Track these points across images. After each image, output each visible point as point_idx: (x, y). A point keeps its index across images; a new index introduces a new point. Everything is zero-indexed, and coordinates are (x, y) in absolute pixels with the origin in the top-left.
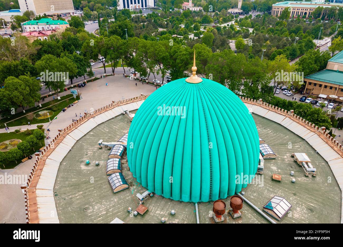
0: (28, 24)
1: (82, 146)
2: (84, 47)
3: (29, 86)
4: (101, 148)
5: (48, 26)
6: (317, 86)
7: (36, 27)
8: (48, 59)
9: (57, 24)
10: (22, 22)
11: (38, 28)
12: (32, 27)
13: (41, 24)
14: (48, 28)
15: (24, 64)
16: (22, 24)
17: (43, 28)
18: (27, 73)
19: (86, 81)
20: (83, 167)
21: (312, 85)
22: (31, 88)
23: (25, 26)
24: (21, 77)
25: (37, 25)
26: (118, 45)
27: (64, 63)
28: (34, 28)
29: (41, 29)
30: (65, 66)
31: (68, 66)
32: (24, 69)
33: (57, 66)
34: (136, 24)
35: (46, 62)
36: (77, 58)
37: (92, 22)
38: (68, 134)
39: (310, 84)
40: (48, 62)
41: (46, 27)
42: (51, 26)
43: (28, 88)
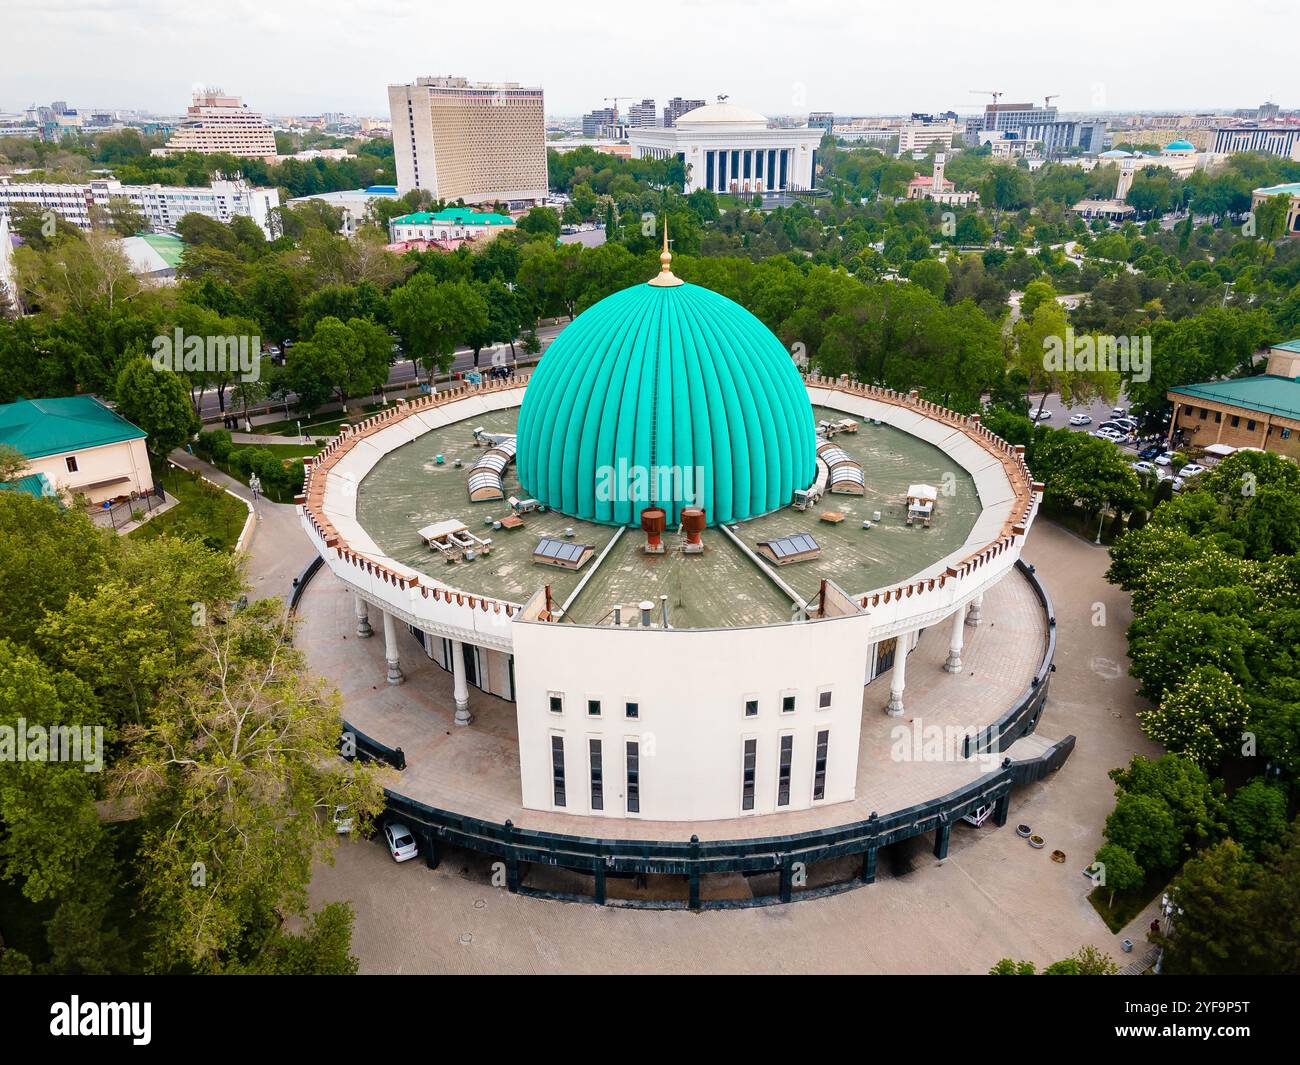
0: (407, 223)
1: (439, 441)
2: (526, 269)
3: (366, 345)
4: (477, 446)
5: (458, 228)
6: (1211, 419)
7: (426, 229)
8: (421, 285)
9: (484, 224)
10: (393, 216)
11: (432, 234)
12: (415, 230)
13: (440, 222)
14: (457, 234)
15: (367, 295)
16: (391, 220)
17: (444, 233)
18: (368, 316)
19: (515, 362)
20: (428, 467)
21: (1195, 415)
22: (371, 349)
23: (397, 227)
24: (354, 320)
25: (431, 224)
26: (614, 267)
27: (458, 296)
28: (421, 234)
29: (437, 235)
30: (459, 303)
31: (465, 303)
32: (364, 306)
33: (438, 299)
34: (724, 235)
35: (415, 292)
36: (498, 294)
37: (590, 227)
38: (416, 413)
39: (1189, 410)
40: (421, 289)
41: (451, 232)
42: (467, 228)
43: (362, 349)
